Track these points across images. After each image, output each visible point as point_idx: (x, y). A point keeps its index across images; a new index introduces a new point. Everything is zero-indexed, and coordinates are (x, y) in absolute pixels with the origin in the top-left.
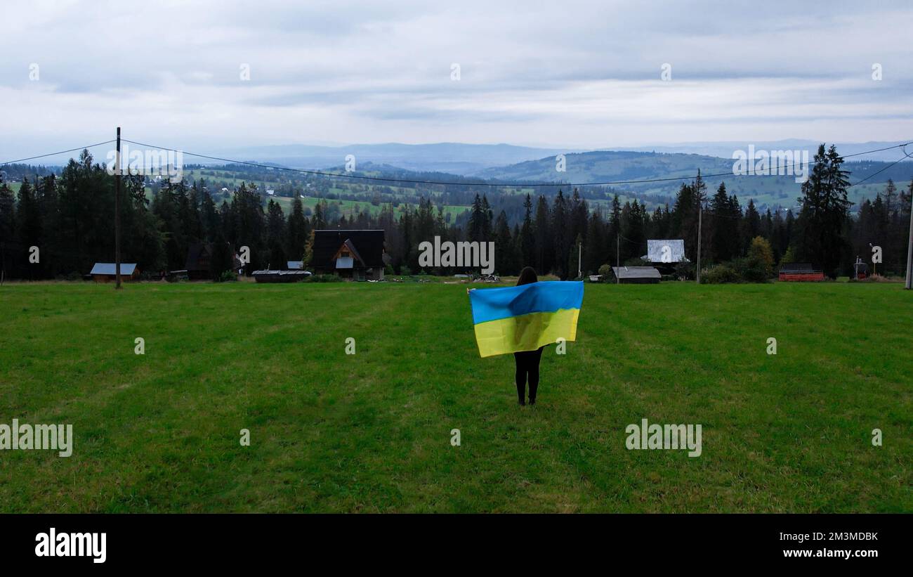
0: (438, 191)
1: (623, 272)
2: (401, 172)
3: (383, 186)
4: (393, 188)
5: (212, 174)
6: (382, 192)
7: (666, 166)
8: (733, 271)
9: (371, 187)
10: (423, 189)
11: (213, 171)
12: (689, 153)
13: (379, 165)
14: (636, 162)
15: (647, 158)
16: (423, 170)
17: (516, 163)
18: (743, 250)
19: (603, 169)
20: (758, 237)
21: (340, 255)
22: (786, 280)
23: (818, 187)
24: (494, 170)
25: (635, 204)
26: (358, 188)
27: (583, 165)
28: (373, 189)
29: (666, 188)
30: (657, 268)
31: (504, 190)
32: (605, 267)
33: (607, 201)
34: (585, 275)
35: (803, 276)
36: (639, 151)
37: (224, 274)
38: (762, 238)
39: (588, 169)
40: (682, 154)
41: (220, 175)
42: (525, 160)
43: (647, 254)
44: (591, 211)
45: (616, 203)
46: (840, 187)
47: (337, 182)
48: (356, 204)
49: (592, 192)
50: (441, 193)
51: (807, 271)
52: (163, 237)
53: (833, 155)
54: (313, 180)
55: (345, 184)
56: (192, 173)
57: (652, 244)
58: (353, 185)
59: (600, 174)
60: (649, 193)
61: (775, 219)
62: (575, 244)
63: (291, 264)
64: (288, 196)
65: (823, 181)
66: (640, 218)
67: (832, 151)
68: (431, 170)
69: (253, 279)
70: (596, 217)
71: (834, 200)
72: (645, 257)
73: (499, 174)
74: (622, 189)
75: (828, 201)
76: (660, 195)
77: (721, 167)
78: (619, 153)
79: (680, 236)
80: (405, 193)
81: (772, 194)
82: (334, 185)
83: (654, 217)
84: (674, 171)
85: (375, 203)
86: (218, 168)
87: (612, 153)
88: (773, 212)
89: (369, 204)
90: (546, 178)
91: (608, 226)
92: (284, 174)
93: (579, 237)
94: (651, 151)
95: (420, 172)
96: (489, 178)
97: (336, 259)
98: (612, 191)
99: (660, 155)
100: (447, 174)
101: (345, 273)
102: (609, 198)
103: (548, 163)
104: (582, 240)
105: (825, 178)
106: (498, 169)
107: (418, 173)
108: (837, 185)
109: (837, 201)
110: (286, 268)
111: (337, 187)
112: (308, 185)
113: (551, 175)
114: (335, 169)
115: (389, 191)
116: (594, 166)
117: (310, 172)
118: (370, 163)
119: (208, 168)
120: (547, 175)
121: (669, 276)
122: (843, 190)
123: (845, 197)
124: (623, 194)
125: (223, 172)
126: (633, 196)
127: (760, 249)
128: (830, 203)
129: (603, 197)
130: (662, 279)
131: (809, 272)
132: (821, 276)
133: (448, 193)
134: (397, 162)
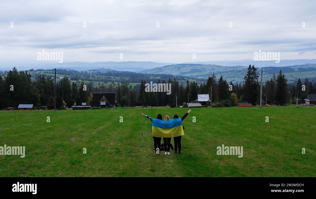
0: (127, 78)
1: (190, 105)
2: (114, 71)
3: (108, 76)
4: (112, 77)
5: (48, 73)
6: (108, 78)
7: (205, 69)
8: (221, 104)
9: (104, 77)
10: (122, 77)
11: (48, 71)
12: (212, 64)
13: (106, 69)
14: (195, 67)
15: (198, 66)
16: (122, 70)
17: (154, 68)
18: (228, 97)
19: (184, 70)
20: (233, 93)
21: (102, 101)
22: (240, 106)
23: (249, 78)
24: (146, 70)
25: (194, 82)
26: (99, 77)
27: (177, 69)
28: (105, 77)
29: (205, 76)
30: (201, 103)
31: (150, 77)
32: (185, 103)
33: (185, 81)
34: (178, 106)
35: (245, 105)
36: (196, 64)
37: (61, 107)
38: (234, 93)
39: (178, 70)
40: (210, 65)
41: (50, 73)
42: (157, 67)
43: (197, 99)
44: (180, 84)
45: (188, 82)
46: (256, 77)
47: (92, 75)
48: (99, 83)
49: (180, 78)
50: (128, 79)
51: (246, 104)
52: (39, 96)
53: (253, 68)
54: (84, 74)
55: (95, 76)
56: (40, 72)
57: (199, 96)
58: (98, 76)
59: (182, 71)
60: (199, 78)
61: (239, 87)
62: (175, 96)
63: (83, 104)
64: (75, 80)
65: (251, 76)
66: (196, 87)
67: (253, 67)
68: (125, 70)
69: (72, 109)
70: (181, 87)
71: (254, 82)
72: (197, 100)
73: (148, 72)
74: (190, 76)
75: (252, 82)
76: (203, 79)
77: (223, 69)
78: (189, 64)
79: (208, 93)
80: (116, 78)
81: (240, 78)
82: (91, 76)
83: (200, 87)
84: (208, 70)
85: (106, 82)
86: (49, 70)
87: (187, 64)
88: (238, 84)
89: (104, 83)
90: (164, 73)
91: (185, 90)
92: (73, 72)
93: (176, 94)
94: (200, 64)
95: (121, 71)
96: (145, 73)
97: (100, 102)
98: (187, 77)
99: (203, 65)
100: (130, 72)
101: (103, 106)
102: (186, 80)
103: (165, 68)
104: (177, 94)
105: (251, 75)
106: (148, 70)
107: (120, 72)
108: (255, 77)
109: (255, 82)
110: (82, 105)
111: (92, 77)
112: (82, 76)
113: (166, 72)
114: (91, 70)
115: (110, 78)
116: (180, 69)
117: (82, 72)
118: (103, 68)
119: (46, 70)
120: (164, 72)
121: (205, 106)
122: (257, 78)
123: (258, 81)
124: (190, 78)
125: (51, 72)
126: (194, 79)
127: (233, 96)
128: (253, 82)
129: (184, 79)
130: (202, 107)
131: (247, 104)
132: (250, 105)
133: (131, 79)
134: (113, 68)
